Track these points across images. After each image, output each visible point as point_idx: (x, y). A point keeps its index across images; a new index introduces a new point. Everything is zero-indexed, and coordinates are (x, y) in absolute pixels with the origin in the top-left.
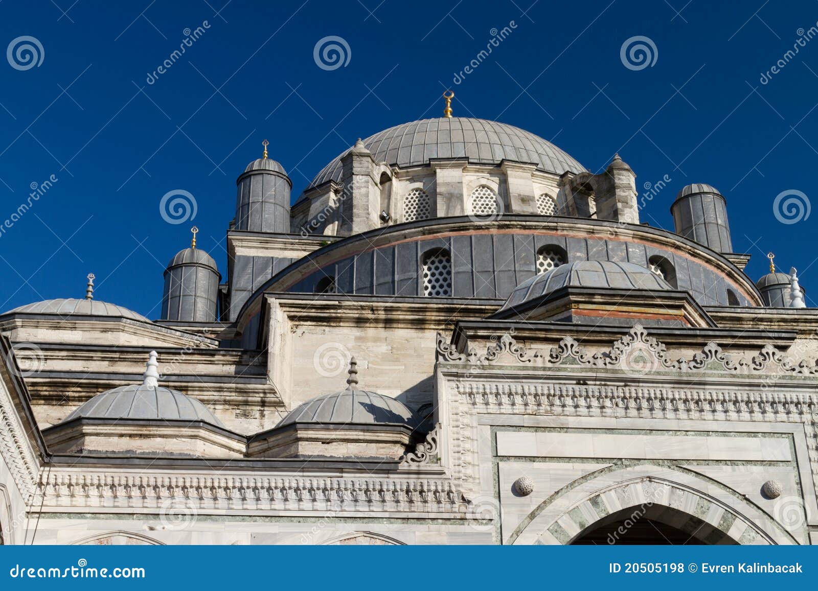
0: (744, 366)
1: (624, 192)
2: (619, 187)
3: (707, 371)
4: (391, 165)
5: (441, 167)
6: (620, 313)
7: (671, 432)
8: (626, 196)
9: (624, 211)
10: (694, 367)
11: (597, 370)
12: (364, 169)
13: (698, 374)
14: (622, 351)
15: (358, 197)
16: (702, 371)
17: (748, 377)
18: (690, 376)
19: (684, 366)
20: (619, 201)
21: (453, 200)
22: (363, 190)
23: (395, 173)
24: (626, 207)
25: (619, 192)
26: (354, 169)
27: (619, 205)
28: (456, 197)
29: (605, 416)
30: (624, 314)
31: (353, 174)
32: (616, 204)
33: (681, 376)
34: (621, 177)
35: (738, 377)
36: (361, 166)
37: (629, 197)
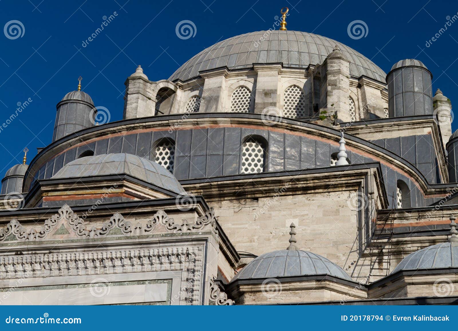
0: (138, 230)
1: (334, 76)
2: (330, 74)
3: (108, 236)
4: (174, 82)
5: (208, 76)
6: (77, 196)
7: (81, 285)
8: (336, 80)
9: (332, 92)
10: (101, 234)
11: (29, 243)
12: (136, 89)
13: (102, 240)
14: (49, 227)
15: (130, 110)
16: (104, 236)
17: (139, 237)
18: (95, 241)
19: (92, 234)
20: (329, 85)
21: (211, 101)
22: (134, 105)
23: (179, 86)
24: (335, 89)
25: (330, 78)
26: (129, 90)
27: (329, 88)
28: (215, 99)
29: (35, 277)
30: (80, 196)
31: (128, 94)
32: (327, 88)
33: (88, 242)
34: (334, 65)
35: (131, 239)
36: (135, 86)
37: (338, 80)
